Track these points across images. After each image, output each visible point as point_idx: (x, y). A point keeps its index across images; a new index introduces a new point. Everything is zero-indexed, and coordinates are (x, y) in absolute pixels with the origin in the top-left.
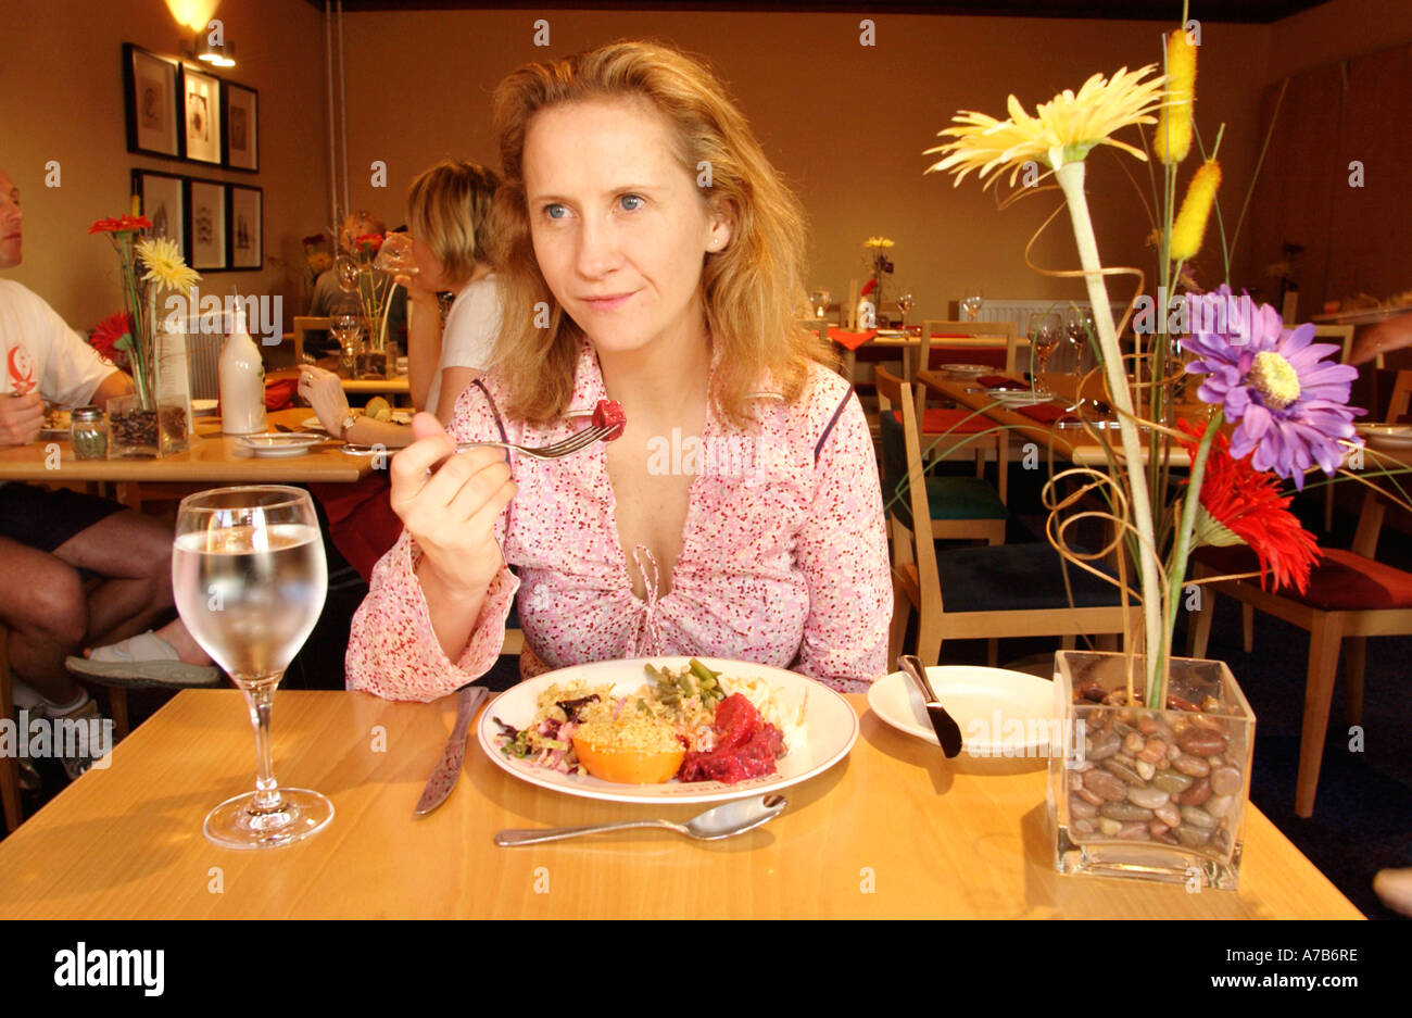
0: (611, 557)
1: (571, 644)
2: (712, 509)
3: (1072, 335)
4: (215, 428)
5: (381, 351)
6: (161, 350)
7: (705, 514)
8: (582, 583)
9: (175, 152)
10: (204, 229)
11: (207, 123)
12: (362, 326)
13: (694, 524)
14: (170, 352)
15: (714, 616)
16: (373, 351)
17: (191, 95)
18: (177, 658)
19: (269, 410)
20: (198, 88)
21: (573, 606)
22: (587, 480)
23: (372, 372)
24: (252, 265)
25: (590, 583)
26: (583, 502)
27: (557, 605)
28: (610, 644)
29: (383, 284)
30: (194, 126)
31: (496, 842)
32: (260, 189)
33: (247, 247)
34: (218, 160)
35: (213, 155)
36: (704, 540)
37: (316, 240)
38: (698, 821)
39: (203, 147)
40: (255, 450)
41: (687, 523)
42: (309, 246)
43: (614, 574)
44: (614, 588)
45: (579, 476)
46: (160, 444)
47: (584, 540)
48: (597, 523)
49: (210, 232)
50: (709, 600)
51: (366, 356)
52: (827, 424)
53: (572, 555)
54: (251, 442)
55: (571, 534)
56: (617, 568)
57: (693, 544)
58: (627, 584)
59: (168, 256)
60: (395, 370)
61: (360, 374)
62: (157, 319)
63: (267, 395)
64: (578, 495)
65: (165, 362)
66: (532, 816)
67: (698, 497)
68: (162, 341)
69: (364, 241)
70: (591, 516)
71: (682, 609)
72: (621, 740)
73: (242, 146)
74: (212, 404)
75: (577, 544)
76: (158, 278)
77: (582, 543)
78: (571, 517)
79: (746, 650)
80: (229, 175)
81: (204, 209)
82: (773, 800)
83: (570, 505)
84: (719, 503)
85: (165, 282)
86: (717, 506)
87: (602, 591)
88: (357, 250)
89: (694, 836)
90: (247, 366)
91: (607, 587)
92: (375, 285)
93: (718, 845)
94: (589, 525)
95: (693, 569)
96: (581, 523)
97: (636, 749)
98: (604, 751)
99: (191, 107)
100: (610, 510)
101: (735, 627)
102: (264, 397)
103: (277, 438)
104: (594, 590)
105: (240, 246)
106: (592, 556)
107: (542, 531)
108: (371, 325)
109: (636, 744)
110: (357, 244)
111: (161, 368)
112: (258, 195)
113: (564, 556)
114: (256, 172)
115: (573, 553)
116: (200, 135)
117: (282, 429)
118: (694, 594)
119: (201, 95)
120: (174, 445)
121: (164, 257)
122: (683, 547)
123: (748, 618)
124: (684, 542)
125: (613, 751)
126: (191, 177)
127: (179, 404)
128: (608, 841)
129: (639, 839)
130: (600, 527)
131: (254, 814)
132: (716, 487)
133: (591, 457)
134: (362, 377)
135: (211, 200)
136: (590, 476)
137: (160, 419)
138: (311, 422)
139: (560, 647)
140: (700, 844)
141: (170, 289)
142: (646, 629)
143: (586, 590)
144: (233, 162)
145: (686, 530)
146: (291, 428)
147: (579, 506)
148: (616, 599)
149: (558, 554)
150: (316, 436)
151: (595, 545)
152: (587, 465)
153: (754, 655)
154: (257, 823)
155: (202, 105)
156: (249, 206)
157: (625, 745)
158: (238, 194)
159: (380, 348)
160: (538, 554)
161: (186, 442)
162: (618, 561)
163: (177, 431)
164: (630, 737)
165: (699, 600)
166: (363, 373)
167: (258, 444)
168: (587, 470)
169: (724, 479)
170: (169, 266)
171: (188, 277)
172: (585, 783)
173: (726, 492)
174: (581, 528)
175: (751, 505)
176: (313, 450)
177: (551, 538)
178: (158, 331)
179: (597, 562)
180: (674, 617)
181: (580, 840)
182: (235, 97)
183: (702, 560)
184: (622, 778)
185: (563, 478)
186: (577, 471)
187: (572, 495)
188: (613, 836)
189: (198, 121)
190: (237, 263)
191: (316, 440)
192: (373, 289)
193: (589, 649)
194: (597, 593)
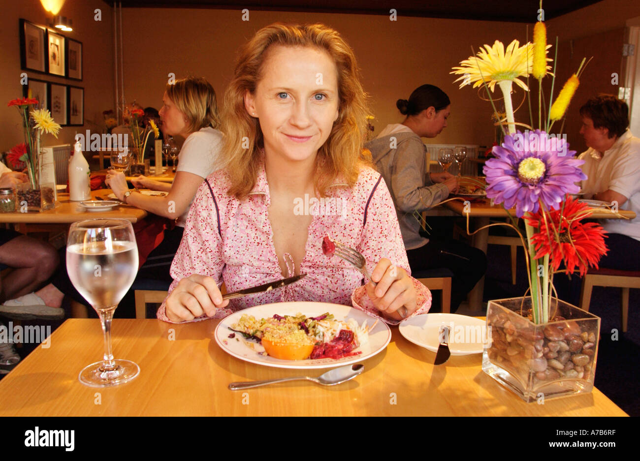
0: (271, 258)
1: (253, 299)
2: (318, 237)
3: (457, 159)
4: (65, 198)
5: (142, 163)
6: (42, 161)
7: (315, 239)
8: (258, 270)
9: (44, 70)
10: (57, 106)
11: (59, 57)
12: (133, 152)
13: (310, 244)
14: (46, 163)
15: (320, 284)
16: (139, 163)
17: (51, 44)
18: (44, 304)
19: (92, 190)
20: (55, 41)
21: (254, 281)
22: (259, 224)
23: (138, 173)
24: (79, 123)
25: (262, 270)
26: (258, 233)
27: (246, 281)
28: (271, 298)
29: (144, 133)
30: (52, 58)
31: (229, 387)
32: (83, 89)
33: (77, 115)
34: (63, 74)
35: (61, 71)
36: (315, 251)
37: (109, 113)
38: (323, 377)
39: (57, 68)
40: (87, 208)
41: (307, 243)
42: (106, 116)
43: (273, 266)
44: (273, 272)
45: (256, 222)
46: (42, 205)
47: (259, 250)
48: (266, 243)
49: (59, 108)
50: (318, 277)
51: (135, 166)
52: (369, 197)
53: (253, 257)
54: (85, 205)
55: (253, 248)
56: (274, 263)
57: (310, 253)
58: (279, 271)
59: (46, 118)
60: (149, 172)
61: (132, 174)
62: (41, 147)
63: (91, 182)
64: (256, 230)
65: (43, 167)
66: (244, 376)
67: (312, 231)
68: (42, 157)
69: (135, 113)
70: (262, 240)
71: (305, 282)
72: (285, 340)
73: (75, 68)
74: (64, 187)
75: (256, 252)
76: (41, 128)
77: (258, 252)
78: (253, 241)
79: (335, 298)
80: (68, 81)
81: (57, 97)
82: (357, 367)
83: (253, 235)
84: (322, 234)
85: (45, 129)
86: (321, 235)
87: (268, 274)
88: (131, 117)
89: (322, 383)
90: (82, 169)
91: (270, 272)
92: (140, 133)
93: (333, 388)
94: (262, 244)
95: (310, 264)
96: (258, 243)
97: (293, 343)
98: (278, 345)
99: (52, 49)
100: (270, 237)
101: (331, 288)
102: (90, 184)
103: (98, 203)
104: (263, 274)
105: (73, 115)
106: (262, 258)
107: (240, 246)
108: (138, 151)
109: (293, 342)
110: (132, 114)
111: (42, 169)
112: (82, 91)
113: (250, 258)
114: (81, 80)
115: (254, 257)
116: (56, 63)
117: (99, 199)
118: (311, 275)
119: (56, 44)
120: (48, 206)
121: (44, 118)
122: (305, 255)
123: (336, 284)
124: (306, 252)
125: (283, 345)
126: (52, 82)
127: (50, 187)
128: (281, 386)
129: (296, 386)
130: (266, 245)
131: (102, 371)
132: (321, 227)
133: (261, 213)
134: (134, 175)
135: (60, 93)
136: (261, 222)
137: (42, 194)
138: (112, 196)
139: (248, 300)
140: (325, 387)
141: (47, 132)
142: (288, 291)
143: (260, 273)
144: (71, 76)
145: (307, 247)
146: (102, 198)
147: (257, 235)
148: (274, 278)
149: (247, 257)
150: (116, 202)
151: (264, 253)
152: (259, 217)
153: (339, 300)
154: (104, 375)
155: (56, 48)
156: (78, 96)
157: (288, 342)
158: (73, 90)
159: (142, 162)
160: (238, 258)
161: (53, 205)
162: (275, 260)
163: (50, 199)
164: (290, 338)
165: (313, 278)
166: (134, 174)
167: (88, 206)
168: (259, 219)
169: (325, 223)
170: (46, 122)
171: (56, 127)
172: (267, 360)
173: (325, 229)
174: (258, 245)
175: (337, 236)
176: (115, 208)
177: (244, 249)
178: (40, 152)
179: (265, 261)
180: (302, 285)
181: (268, 386)
182: (72, 45)
183: (315, 261)
184: (287, 357)
185: (250, 222)
186: (255, 220)
187: (254, 230)
188: (283, 384)
189: (54, 56)
190: (72, 123)
191: (116, 204)
192: (139, 135)
193: (261, 300)
194: (265, 275)
